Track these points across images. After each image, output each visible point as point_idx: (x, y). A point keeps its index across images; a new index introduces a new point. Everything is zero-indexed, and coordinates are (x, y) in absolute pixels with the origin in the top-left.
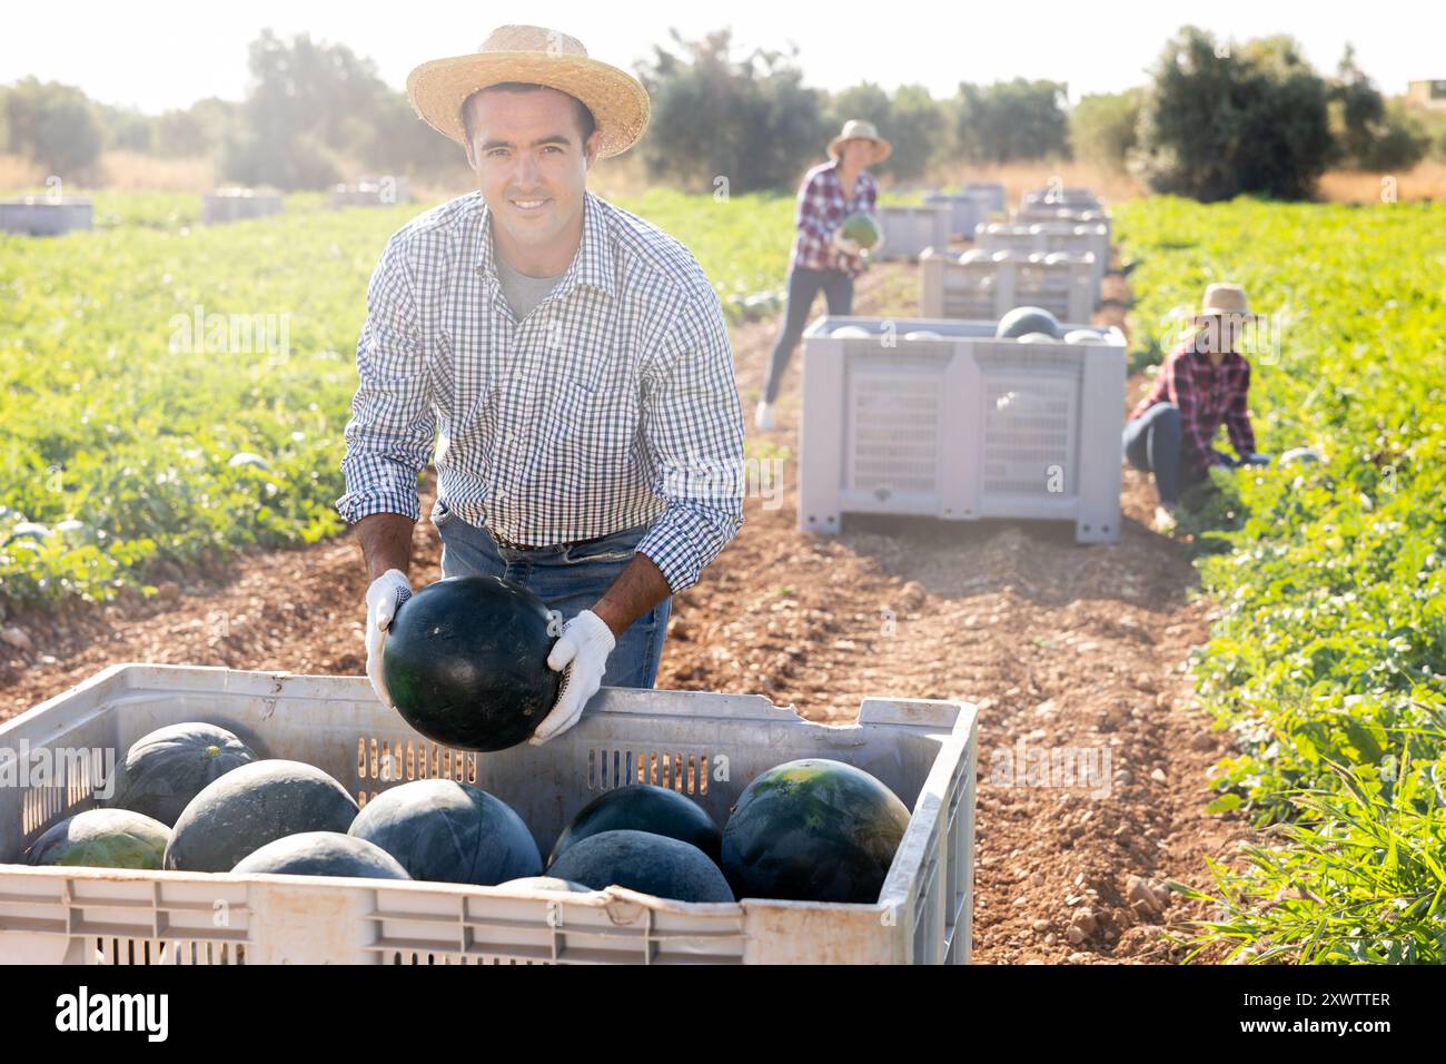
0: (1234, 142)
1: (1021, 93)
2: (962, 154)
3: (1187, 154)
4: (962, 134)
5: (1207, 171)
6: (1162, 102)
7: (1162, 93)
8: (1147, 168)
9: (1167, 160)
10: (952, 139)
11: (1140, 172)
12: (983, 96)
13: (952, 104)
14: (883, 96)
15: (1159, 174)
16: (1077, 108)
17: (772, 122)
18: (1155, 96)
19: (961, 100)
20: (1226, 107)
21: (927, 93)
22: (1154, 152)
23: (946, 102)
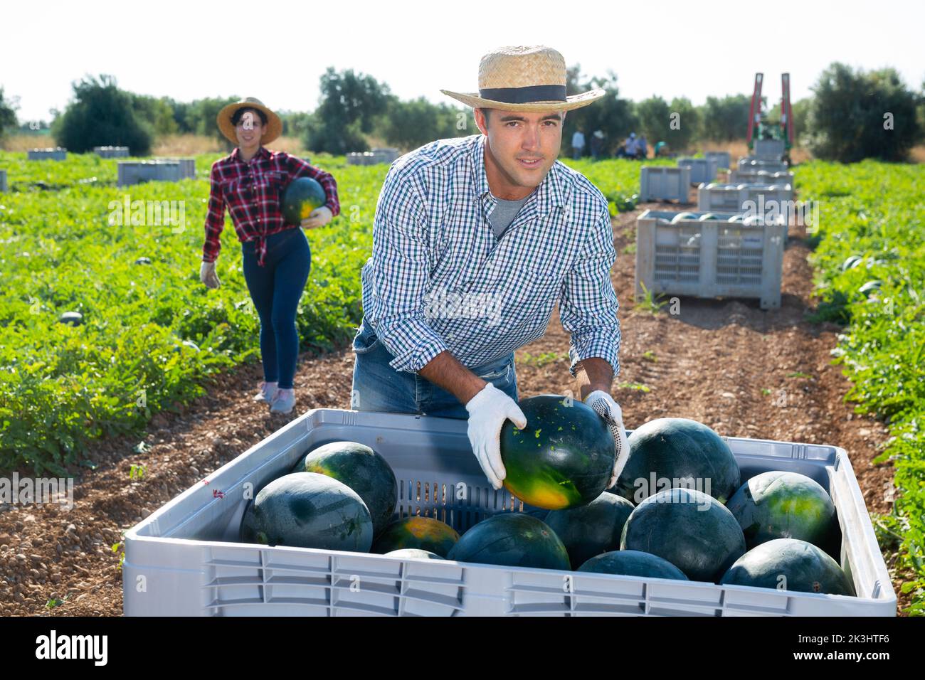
0: (861, 129)
1: (741, 102)
2: (710, 135)
3: (833, 136)
4: (708, 124)
5: (845, 145)
6: (821, 106)
7: (820, 101)
8: (811, 143)
9: (822, 139)
10: (702, 127)
11: (807, 146)
12: (720, 104)
13: (703, 109)
14: (665, 104)
15: (818, 146)
16: (771, 111)
17: (600, 118)
18: (815, 102)
19: (708, 106)
20: (858, 109)
21: (690, 103)
22: (815, 135)
23: (700, 108)
